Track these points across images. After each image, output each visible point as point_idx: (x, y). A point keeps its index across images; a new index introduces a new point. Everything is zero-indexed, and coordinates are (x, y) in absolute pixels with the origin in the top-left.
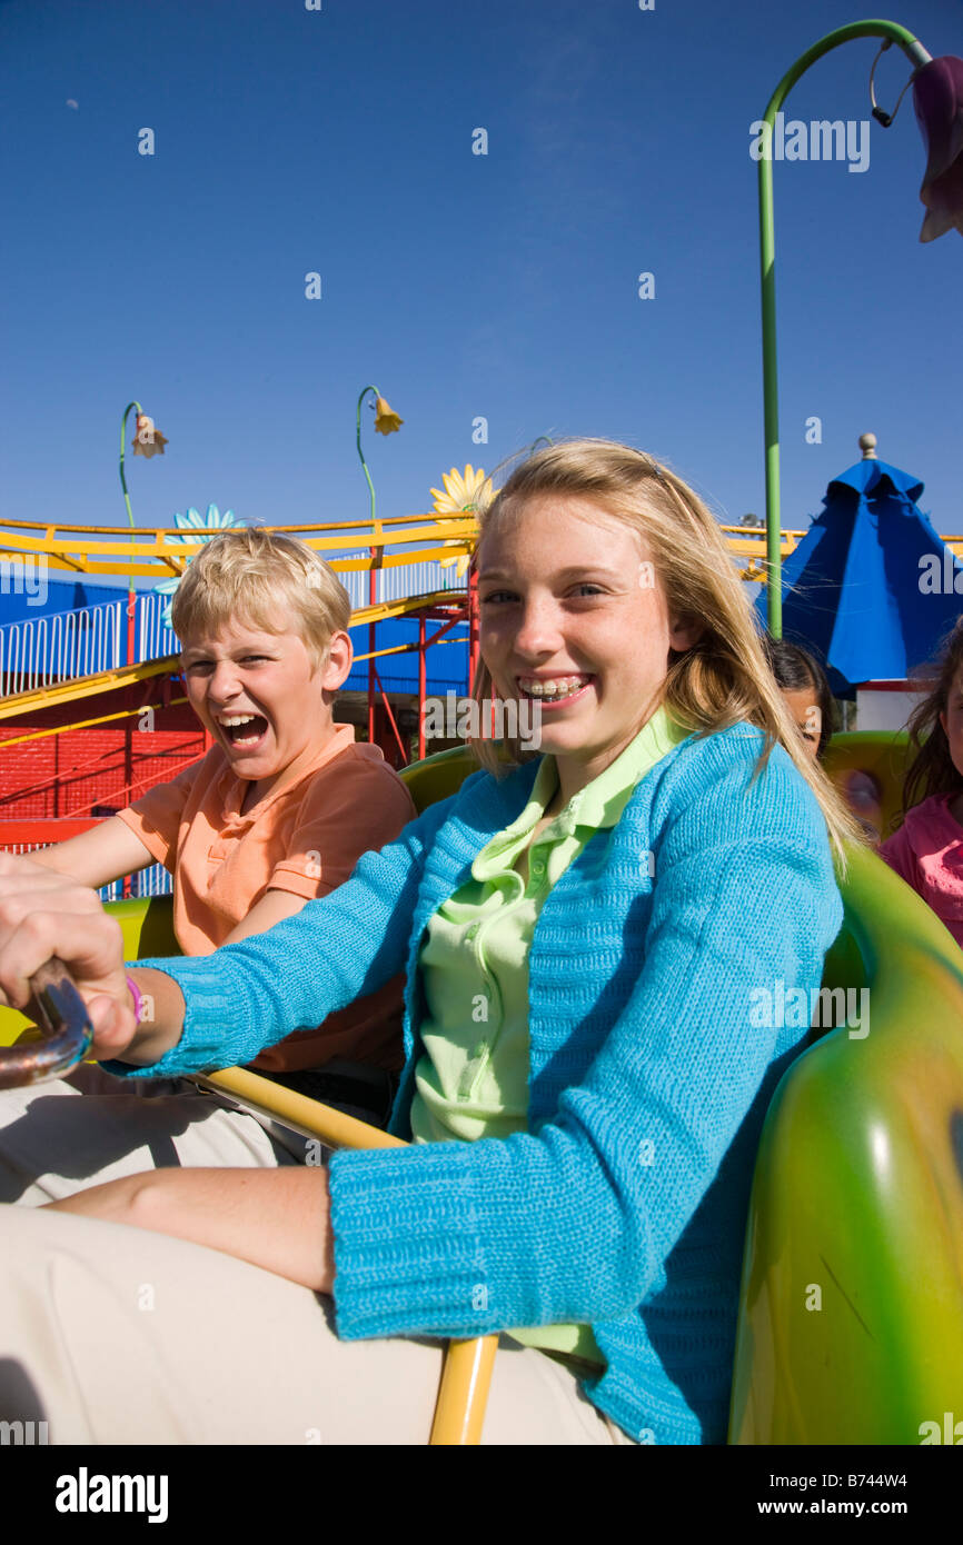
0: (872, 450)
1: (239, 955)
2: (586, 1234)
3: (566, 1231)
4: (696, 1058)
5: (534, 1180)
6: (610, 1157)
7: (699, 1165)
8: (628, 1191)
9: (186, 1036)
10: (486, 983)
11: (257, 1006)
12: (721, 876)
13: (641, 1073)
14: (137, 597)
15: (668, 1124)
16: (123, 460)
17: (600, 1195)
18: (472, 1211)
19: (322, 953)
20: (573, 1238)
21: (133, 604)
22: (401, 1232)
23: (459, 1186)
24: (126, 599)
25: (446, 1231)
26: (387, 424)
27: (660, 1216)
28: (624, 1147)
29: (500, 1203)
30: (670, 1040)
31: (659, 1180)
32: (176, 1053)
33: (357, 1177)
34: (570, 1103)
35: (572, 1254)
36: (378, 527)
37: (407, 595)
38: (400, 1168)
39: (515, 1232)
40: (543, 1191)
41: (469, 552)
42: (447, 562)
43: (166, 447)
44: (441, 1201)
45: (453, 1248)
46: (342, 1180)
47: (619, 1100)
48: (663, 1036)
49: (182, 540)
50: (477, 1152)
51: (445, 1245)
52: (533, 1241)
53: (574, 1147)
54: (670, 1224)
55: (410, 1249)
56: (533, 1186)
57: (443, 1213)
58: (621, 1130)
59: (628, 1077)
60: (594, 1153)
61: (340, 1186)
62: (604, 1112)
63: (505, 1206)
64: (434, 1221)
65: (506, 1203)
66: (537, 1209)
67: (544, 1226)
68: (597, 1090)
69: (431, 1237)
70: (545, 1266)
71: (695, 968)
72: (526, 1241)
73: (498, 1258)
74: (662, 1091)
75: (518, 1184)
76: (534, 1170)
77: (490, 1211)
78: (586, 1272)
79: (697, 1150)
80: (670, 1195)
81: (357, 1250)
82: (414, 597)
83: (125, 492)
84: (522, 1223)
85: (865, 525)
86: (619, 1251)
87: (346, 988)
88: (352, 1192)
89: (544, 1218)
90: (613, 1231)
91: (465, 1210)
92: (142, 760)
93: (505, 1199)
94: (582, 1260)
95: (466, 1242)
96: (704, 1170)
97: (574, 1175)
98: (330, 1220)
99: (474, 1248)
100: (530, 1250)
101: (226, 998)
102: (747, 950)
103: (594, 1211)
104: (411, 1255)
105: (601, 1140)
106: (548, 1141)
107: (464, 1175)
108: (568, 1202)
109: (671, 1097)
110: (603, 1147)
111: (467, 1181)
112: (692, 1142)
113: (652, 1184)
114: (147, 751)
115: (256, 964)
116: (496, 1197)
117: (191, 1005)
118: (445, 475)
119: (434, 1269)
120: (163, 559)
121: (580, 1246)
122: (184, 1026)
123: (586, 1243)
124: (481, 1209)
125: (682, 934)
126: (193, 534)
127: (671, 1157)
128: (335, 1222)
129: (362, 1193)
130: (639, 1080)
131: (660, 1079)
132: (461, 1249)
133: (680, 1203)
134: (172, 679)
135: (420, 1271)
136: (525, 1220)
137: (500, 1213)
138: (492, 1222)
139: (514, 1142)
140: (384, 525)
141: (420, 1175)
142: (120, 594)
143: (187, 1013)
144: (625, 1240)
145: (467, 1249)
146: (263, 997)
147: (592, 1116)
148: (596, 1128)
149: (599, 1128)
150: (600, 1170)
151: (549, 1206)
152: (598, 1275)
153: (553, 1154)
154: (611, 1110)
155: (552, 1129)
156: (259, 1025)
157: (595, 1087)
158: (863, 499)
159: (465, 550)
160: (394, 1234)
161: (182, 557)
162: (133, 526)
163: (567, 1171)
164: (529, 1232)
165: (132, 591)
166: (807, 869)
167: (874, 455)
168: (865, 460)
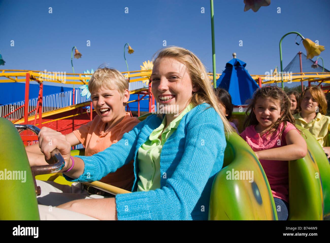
1: (97, 156)
2: (173, 209)
3: (169, 208)
4: (195, 170)
5: (161, 198)
6: (177, 192)
7: (197, 193)
8: (182, 199)
9: (85, 172)
10: (152, 163)
11: (101, 167)
12: (199, 132)
13: (183, 174)
14: (75, 90)
15: (190, 185)
16: (72, 59)
17: (176, 201)
18: (148, 205)
19: (115, 155)
20: (170, 210)
21: (74, 91)
22: (132, 211)
23: (145, 200)
24: (72, 90)
25: (142, 210)
26: (131, 52)
27: (189, 204)
28: (181, 190)
29: (154, 203)
30: (189, 167)
31: (188, 197)
32: (83, 176)
33: (122, 199)
34: (168, 181)
35: (170, 213)
36: (129, 73)
37: (135, 89)
38: (132, 197)
39: (157, 209)
40: (163, 200)
41: (149, 79)
42: (144, 81)
43: (82, 56)
44: (141, 203)
45: (144, 213)
46: (118, 200)
47: (179, 180)
48: (188, 166)
49: (85, 76)
50: (148, 193)
51: (142, 213)
52: (162, 211)
53: (170, 191)
54: (191, 206)
55: (134, 214)
56: (161, 199)
57: (141, 206)
58: (180, 186)
59: (181, 175)
60: (174, 192)
61: (118, 201)
62: (176, 183)
63: (155, 204)
64: (140, 208)
65: (155, 203)
66: (162, 204)
67: (164, 208)
68: (174, 179)
69: (139, 211)
70: (164, 216)
71: (194, 152)
72: (160, 211)
73: (154, 215)
74: (188, 178)
75: (158, 199)
76: (161, 196)
77: (152, 205)
78: (173, 217)
79: (196, 190)
80: (191, 200)
81: (122, 215)
82: (137, 90)
83: (72, 66)
84: (159, 207)
85: (234, 72)
86: (180, 212)
87: (121, 163)
88: (121, 202)
89: (164, 206)
90: (179, 208)
91: (146, 205)
92: (76, 126)
93: (155, 202)
94: (172, 215)
95: (147, 212)
96: (198, 195)
97: (170, 196)
98: (116, 209)
99: (148, 213)
100: (161, 213)
101: (94, 165)
102: (205, 147)
103: (175, 204)
104: (134, 215)
105: (176, 188)
106: (164, 190)
107: (146, 198)
108: (169, 202)
109: (190, 179)
110: (176, 190)
111: (146, 199)
112: (195, 188)
113: (187, 198)
114: (78, 124)
115: (101, 158)
116: (153, 202)
117: (86, 165)
118: (143, 63)
119: (140, 218)
120: (81, 80)
121: (172, 211)
122: (84, 170)
123: (173, 211)
124: (150, 205)
125: (191, 145)
126: (87, 75)
127: (191, 192)
128: (117, 209)
129: (123, 203)
130: (183, 176)
131: (188, 175)
132: (145, 214)
133: (193, 202)
134: (83, 108)
135: (137, 219)
136: (160, 207)
137: (154, 205)
138: (152, 207)
139: (157, 191)
140: (130, 73)
141: (136, 198)
142: (71, 89)
143: (85, 167)
144: (181, 210)
145: (147, 214)
146: (102, 165)
147: (173, 184)
148: (174, 186)
149: (175, 186)
150: (176, 195)
151: (165, 203)
152: (176, 218)
153: (165, 193)
154: (178, 182)
155: (165, 187)
156: (102, 171)
157: (174, 178)
158: (234, 67)
159: (148, 78)
160: (131, 211)
161: (85, 80)
162: (74, 73)
163: (169, 196)
164: (160, 209)
165: (74, 88)
166: (218, 130)
167: (235, 57)
168: (234, 58)
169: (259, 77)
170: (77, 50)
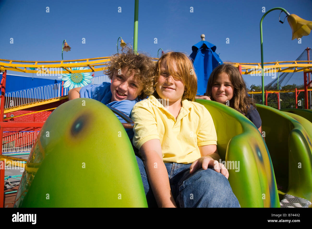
0: (204, 38)
16: (62, 52)
24: (61, 83)
26: (123, 45)
83: (63, 59)
167: (204, 40)
168: (202, 41)
169: (239, 65)
170: (66, 44)
